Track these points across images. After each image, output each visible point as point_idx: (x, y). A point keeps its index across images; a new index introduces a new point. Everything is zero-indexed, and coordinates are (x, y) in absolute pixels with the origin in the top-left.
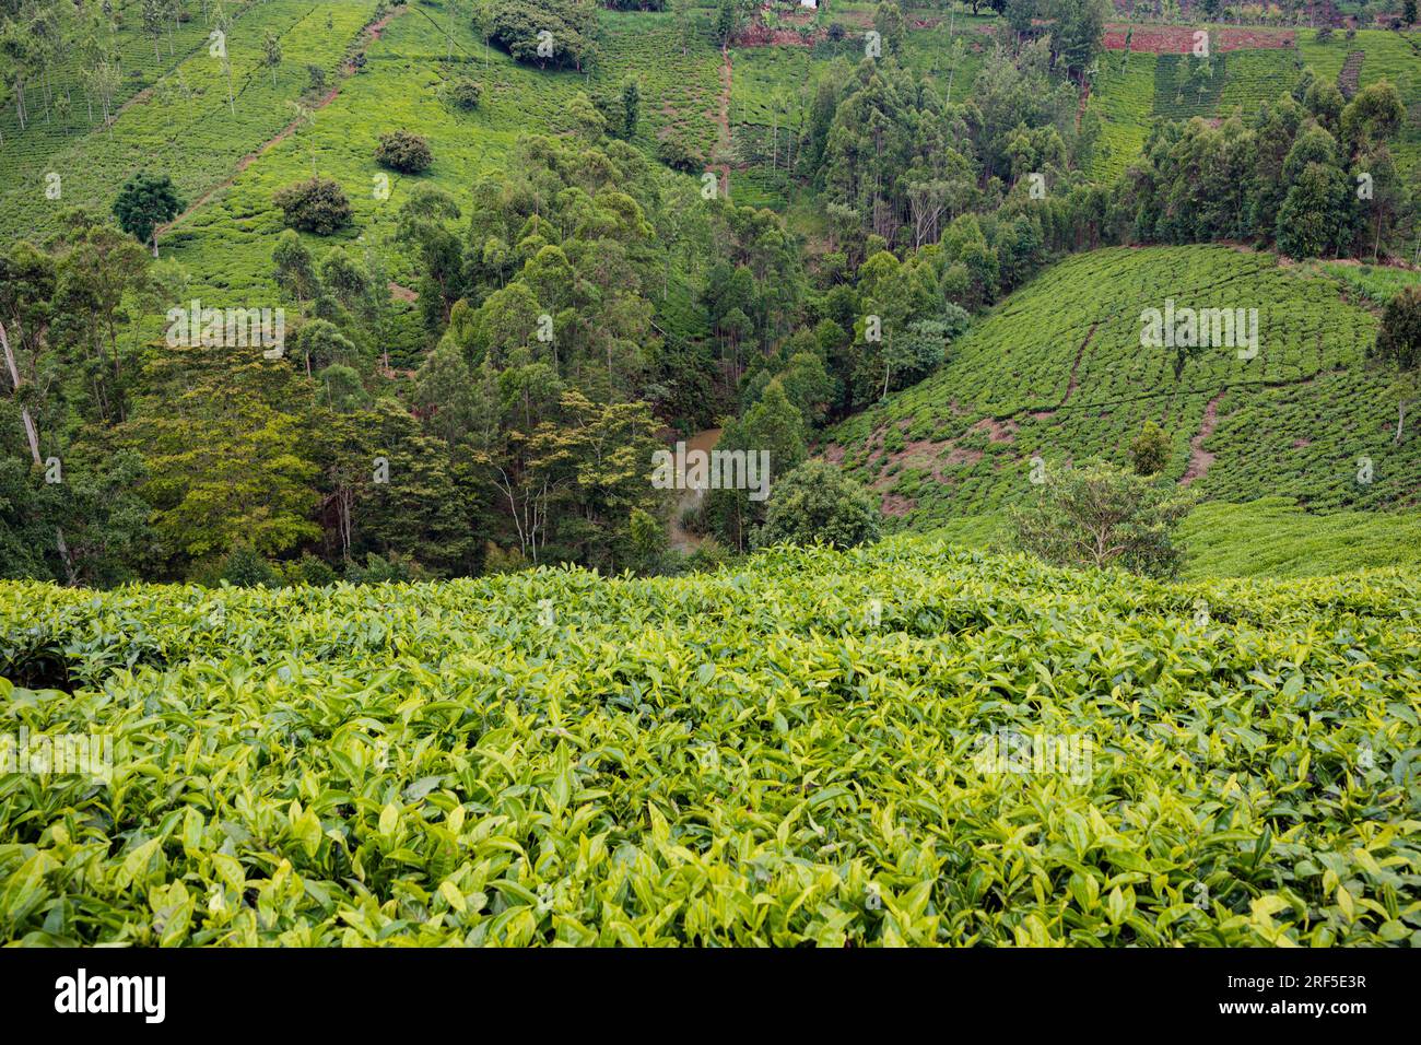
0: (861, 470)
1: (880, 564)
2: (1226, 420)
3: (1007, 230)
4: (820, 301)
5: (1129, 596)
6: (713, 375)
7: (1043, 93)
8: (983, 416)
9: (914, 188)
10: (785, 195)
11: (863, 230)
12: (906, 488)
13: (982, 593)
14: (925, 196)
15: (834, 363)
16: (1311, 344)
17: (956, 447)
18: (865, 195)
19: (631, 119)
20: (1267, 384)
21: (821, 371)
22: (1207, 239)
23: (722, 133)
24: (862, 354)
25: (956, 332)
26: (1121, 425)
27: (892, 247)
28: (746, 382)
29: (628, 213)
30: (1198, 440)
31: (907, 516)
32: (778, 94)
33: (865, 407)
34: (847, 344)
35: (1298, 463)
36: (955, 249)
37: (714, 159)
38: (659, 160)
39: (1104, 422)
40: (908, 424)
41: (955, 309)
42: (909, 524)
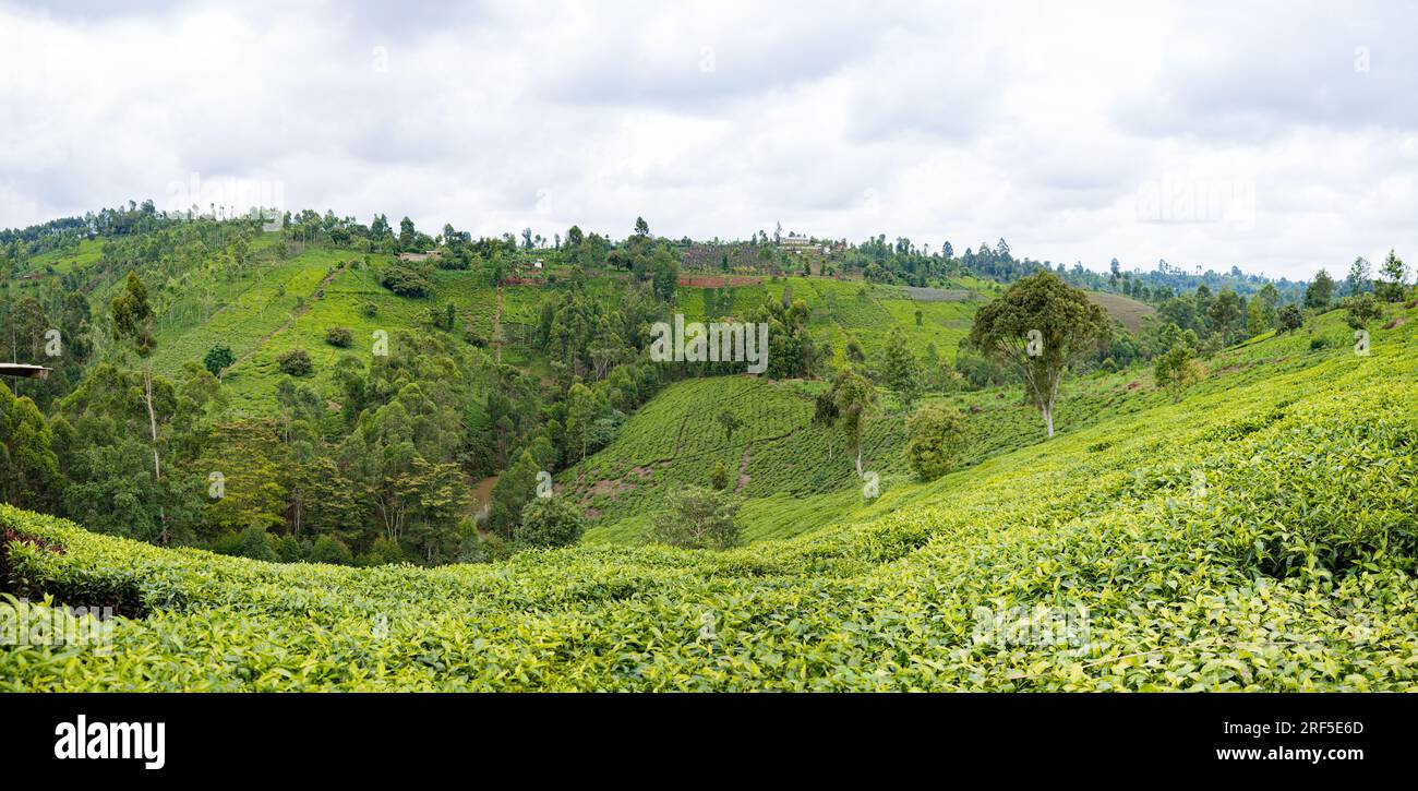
0: (573, 496)
1: (576, 557)
2: (754, 458)
3: (640, 372)
4: (548, 410)
5: (710, 567)
6: (493, 449)
7: (653, 307)
8: (635, 466)
9: (593, 352)
10: (529, 357)
11: (569, 374)
12: (598, 505)
13: (630, 572)
14: (600, 357)
15: (556, 442)
16: (787, 419)
17: (623, 482)
18: (570, 356)
19: (451, 321)
20: (771, 439)
21: (549, 446)
22: (735, 372)
23: (498, 328)
24: (571, 437)
25: (619, 424)
26: (704, 465)
27: (584, 382)
28: (510, 453)
29: (448, 367)
30: (742, 469)
31: (599, 519)
32: (524, 308)
33: (574, 464)
34: (562, 432)
35: (789, 475)
36: (615, 383)
37: (493, 339)
38: (465, 340)
39: (696, 464)
40: (595, 472)
41: (618, 412)
42: (600, 523)
